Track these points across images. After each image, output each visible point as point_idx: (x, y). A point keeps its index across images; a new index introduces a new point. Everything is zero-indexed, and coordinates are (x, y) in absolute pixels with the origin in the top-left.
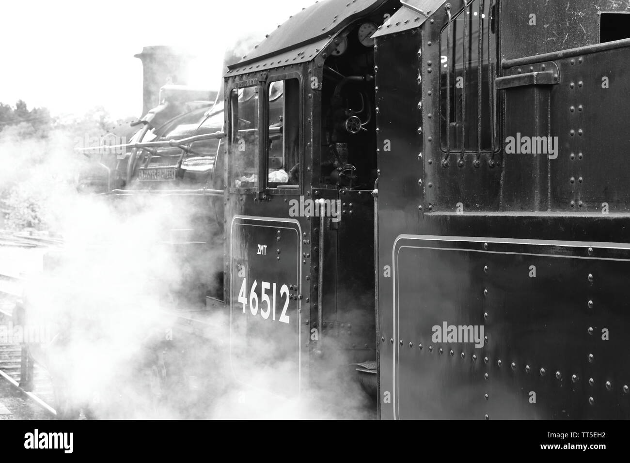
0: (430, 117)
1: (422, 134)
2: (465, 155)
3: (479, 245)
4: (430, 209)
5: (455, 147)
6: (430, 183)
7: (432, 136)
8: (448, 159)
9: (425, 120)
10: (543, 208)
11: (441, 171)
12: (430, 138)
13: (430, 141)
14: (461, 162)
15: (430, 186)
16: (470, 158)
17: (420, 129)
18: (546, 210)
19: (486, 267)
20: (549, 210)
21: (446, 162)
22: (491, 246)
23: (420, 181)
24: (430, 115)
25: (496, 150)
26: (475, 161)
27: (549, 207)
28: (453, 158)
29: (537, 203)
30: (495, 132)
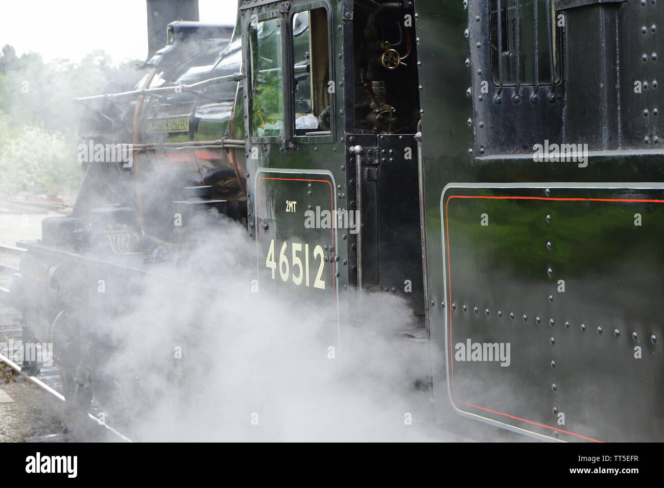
0: (479, 47)
1: (470, 67)
2: (521, 89)
3: (540, 192)
4: (482, 152)
5: (509, 80)
6: (481, 123)
7: (481, 68)
8: (502, 94)
9: (474, 51)
10: (612, 147)
11: (494, 109)
12: (479, 70)
13: (480, 74)
14: (517, 97)
15: (482, 126)
16: (526, 92)
17: (468, 61)
18: (616, 148)
19: (548, 216)
20: (619, 148)
21: (498, 98)
22: (554, 192)
23: (470, 120)
24: (479, 44)
25: (556, 82)
26: (533, 95)
27: (620, 144)
28: (507, 93)
29: (605, 140)
30: (555, 60)
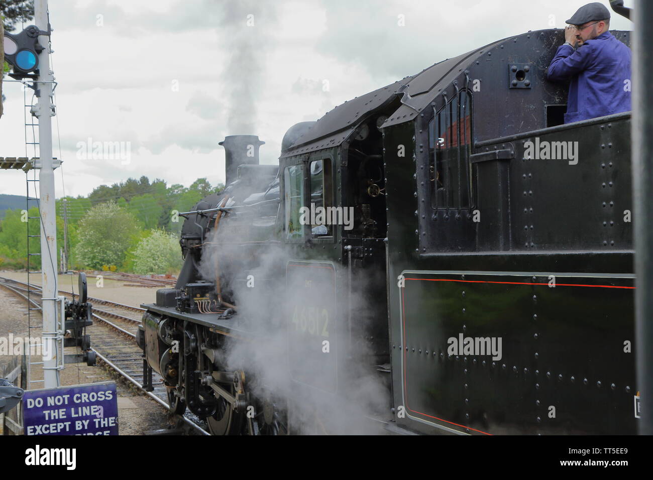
0: (423, 185)
1: (417, 197)
2: (450, 211)
3: (459, 277)
4: (425, 251)
5: (443, 205)
6: (424, 233)
7: (425, 198)
8: (437, 214)
9: (419, 187)
10: (506, 249)
11: (432, 224)
12: (423, 199)
13: (423, 201)
14: (447, 217)
15: (424, 235)
16: (453, 214)
17: (415, 193)
18: (508, 250)
19: (464, 292)
20: (510, 250)
21: (435, 217)
22: (467, 277)
23: (417, 231)
24: (422, 183)
25: (472, 207)
26: (457, 216)
27: (511, 248)
28: (441, 214)
29: (501, 245)
30: (471, 194)
